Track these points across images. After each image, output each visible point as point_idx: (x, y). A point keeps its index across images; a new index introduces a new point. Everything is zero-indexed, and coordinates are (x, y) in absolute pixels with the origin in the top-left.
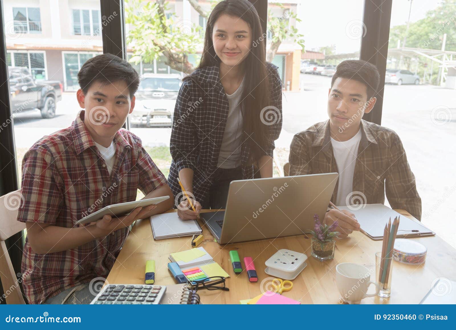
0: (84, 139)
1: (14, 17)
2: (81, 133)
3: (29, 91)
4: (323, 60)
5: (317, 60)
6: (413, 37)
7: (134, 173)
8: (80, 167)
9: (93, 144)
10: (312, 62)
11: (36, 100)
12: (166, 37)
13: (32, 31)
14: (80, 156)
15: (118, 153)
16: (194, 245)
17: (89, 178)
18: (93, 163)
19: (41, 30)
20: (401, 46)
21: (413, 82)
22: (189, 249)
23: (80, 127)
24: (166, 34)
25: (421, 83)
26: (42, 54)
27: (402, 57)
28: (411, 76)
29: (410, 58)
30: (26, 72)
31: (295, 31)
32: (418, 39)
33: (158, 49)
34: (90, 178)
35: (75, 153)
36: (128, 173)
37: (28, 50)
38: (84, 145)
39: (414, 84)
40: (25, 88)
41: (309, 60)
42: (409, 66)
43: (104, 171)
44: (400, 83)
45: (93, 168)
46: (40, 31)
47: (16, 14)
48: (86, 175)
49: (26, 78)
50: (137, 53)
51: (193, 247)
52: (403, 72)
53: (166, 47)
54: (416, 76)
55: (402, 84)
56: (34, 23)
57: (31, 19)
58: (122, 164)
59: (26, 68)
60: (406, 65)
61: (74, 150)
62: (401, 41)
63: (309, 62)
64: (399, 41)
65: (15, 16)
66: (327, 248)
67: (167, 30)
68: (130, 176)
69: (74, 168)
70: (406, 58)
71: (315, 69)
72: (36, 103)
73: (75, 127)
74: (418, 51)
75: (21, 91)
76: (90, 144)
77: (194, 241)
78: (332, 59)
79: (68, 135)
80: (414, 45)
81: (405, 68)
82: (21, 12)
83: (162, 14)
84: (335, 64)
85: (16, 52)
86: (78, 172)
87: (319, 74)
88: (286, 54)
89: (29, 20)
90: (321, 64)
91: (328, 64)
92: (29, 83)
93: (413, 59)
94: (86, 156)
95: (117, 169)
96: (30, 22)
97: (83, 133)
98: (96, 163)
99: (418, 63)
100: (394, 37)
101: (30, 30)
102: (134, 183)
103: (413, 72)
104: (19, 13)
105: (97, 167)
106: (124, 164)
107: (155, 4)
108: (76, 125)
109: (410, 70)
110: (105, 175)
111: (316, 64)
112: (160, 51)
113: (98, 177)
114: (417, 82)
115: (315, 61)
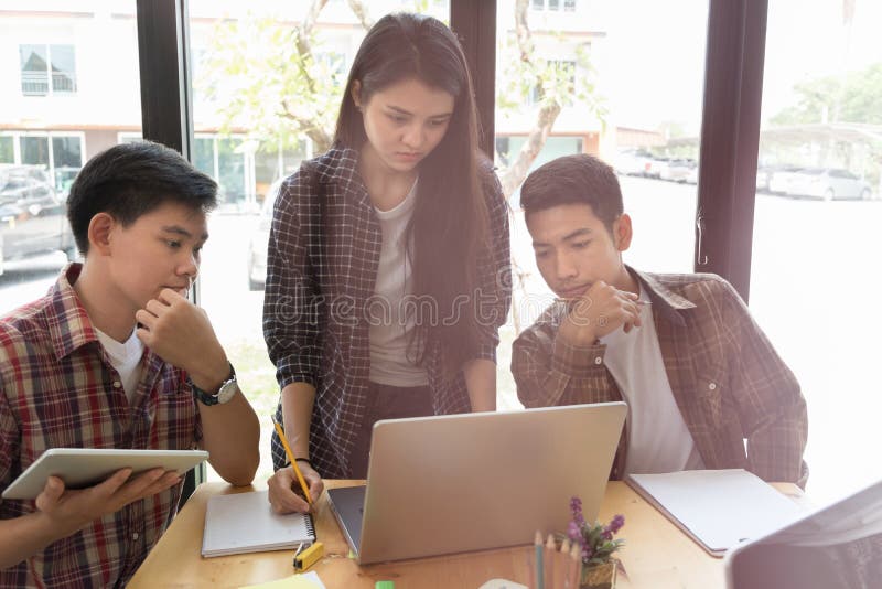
0: (75, 324)
1: (22, 62)
2: (68, 311)
3: (42, 214)
4: (664, 148)
5: (653, 148)
6: (855, 101)
7: (182, 399)
8: (61, 391)
9: (93, 336)
10: (643, 153)
11: (58, 232)
12: (314, 101)
13: (57, 93)
14: (64, 363)
15: (149, 356)
16: (298, 565)
17: (82, 414)
18: (91, 377)
19: (76, 90)
20: (830, 119)
21: (857, 195)
22: (287, 575)
23: (67, 298)
24: (314, 96)
25: (874, 196)
26: (78, 139)
27: (832, 142)
28: (852, 181)
29: (849, 145)
30: (40, 177)
31: (590, 88)
32: (867, 104)
33: (298, 125)
34: (85, 413)
35: (53, 356)
36: (169, 400)
37: (48, 130)
38: (74, 338)
39: (860, 199)
40: (35, 209)
41: (637, 148)
42: (848, 162)
43: (116, 397)
44: (829, 196)
45: (91, 389)
46: (74, 93)
47: (27, 57)
48: (75, 407)
49: (41, 188)
50: (252, 135)
51: (296, 572)
52: (836, 174)
53: (315, 123)
54: (863, 183)
55: (834, 199)
56: (63, 76)
57: (56, 66)
58: (159, 379)
59: (44, 167)
60: (843, 159)
61: (52, 350)
62: (830, 109)
63: (634, 153)
64: (825, 110)
65: (26, 61)
66: (597, 578)
67: (315, 88)
68: (174, 406)
69: (48, 393)
70: (842, 143)
71: (648, 166)
72: (58, 240)
73: (55, 299)
74: (865, 130)
75: (29, 216)
76: (87, 337)
77: (299, 558)
78: (683, 146)
79: (37, 316)
80: (858, 117)
81: (840, 165)
82: (38, 53)
83: (306, 55)
84: (689, 157)
85: (24, 134)
86: (57, 402)
87: (657, 177)
88: (585, 135)
89: (54, 69)
90: (661, 157)
91: (675, 157)
92: (45, 198)
93: (855, 146)
94: (77, 364)
95: (147, 391)
96: (55, 73)
97: (71, 311)
98: (99, 378)
99: (868, 155)
100: (816, 100)
101: (55, 89)
102: (183, 420)
103: (856, 174)
104: (34, 57)
105: (101, 387)
106: (163, 381)
107: (293, 32)
108: (58, 293)
109: (851, 171)
110: (120, 405)
111: (649, 156)
112: (301, 129)
113: (104, 410)
114: (866, 195)
115: (649, 150)
